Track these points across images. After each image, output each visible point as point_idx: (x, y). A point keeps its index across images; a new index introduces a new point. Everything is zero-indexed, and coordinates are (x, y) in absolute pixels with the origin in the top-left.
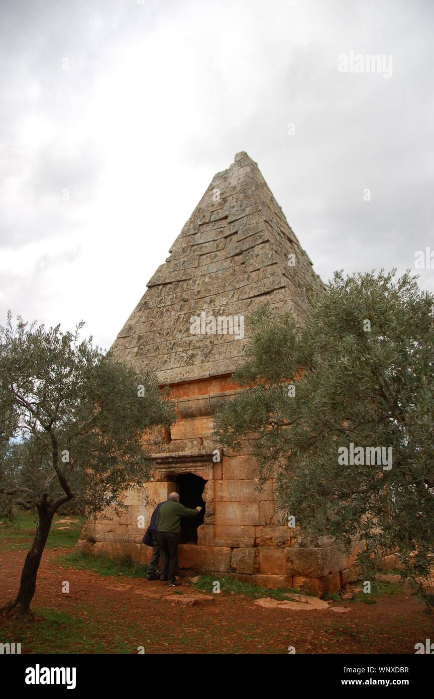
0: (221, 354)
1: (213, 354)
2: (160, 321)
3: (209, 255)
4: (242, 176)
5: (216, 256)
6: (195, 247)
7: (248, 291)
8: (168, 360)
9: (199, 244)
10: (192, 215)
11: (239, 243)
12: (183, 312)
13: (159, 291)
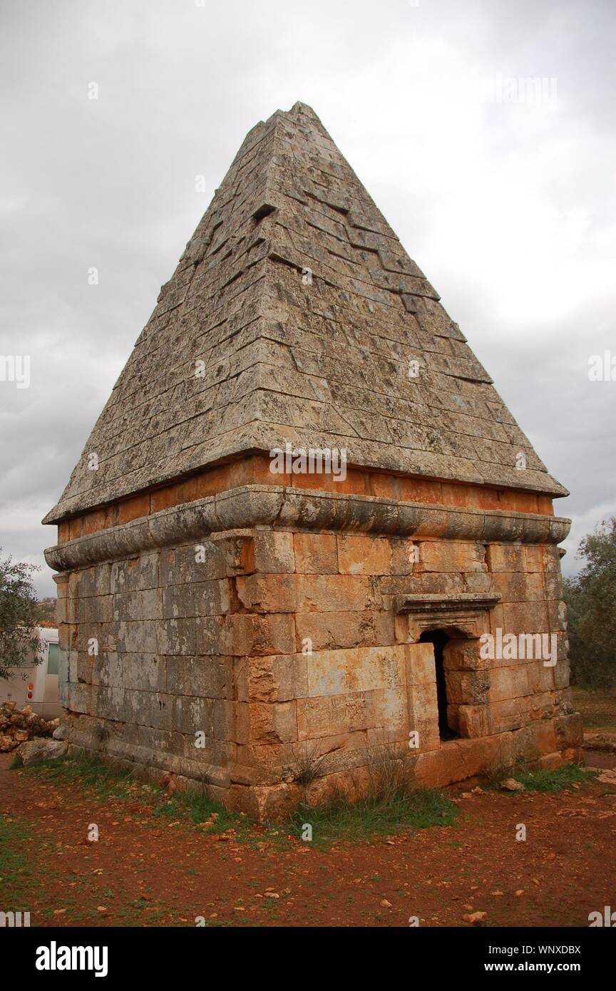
0: (470, 450)
1: (459, 445)
3: (340, 259)
7: (450, 365)
8: (403, 432)
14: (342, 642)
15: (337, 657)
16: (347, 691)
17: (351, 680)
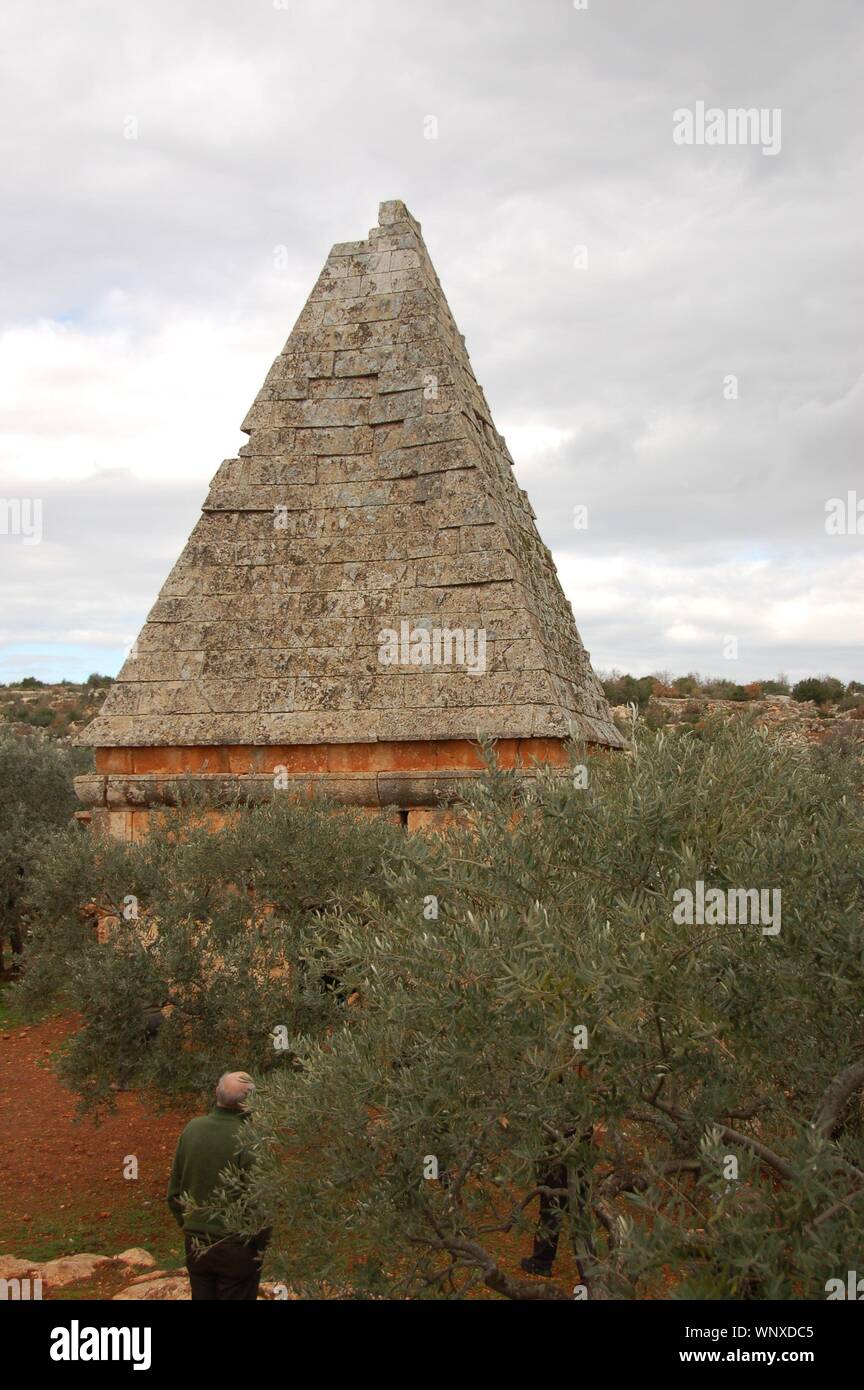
0: (393, 696)
1: (376, 693)
2: (246, 599)
3: (337, 459)
4: (401, 275)
5: (356, 467)
6: (303, 432)
7: (438, 572)
8: (283, 693)
9: (312, 428)
10: (288, 345)
11: (408, 451)
12: (298, 589)
13: (232, 526)
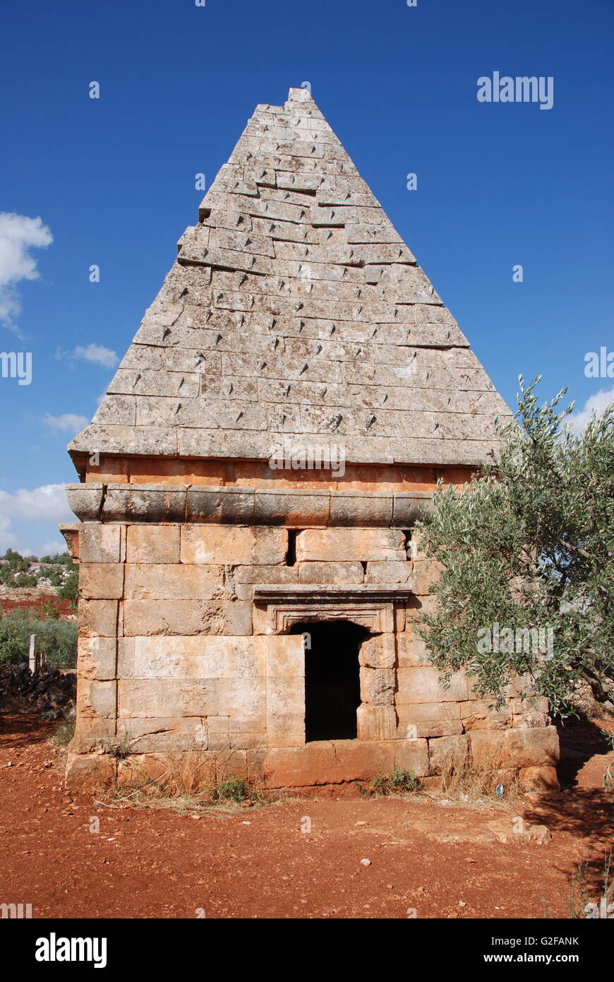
0: (393, 427)
2: (232, 336)
3: (290, 244)
6: (257, 219)
7: (403, 335)
8: (289, 417)
9: (264, 218)
13: (206, 277)
14: (180, 629)
15: (173, 643)
16: (183, 677)
17: (190, 667)
